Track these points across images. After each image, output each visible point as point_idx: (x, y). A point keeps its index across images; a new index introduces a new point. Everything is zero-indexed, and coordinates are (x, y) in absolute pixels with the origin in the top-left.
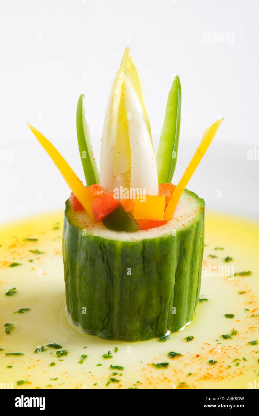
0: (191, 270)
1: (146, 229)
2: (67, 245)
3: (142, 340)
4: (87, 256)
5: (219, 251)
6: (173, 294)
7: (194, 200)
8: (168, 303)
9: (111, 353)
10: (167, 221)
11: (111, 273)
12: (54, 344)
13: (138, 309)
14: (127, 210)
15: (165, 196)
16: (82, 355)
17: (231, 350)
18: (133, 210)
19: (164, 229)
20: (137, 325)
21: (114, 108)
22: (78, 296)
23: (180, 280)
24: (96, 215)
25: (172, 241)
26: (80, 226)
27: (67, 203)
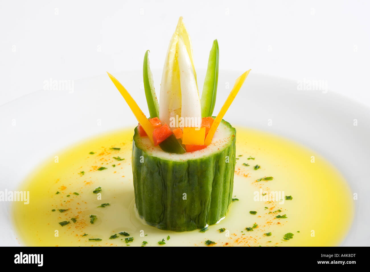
0: (224, 181)
1: (191, 152)
2: (134, 161)
3: (187, 231)
4: (148, 170)
5: (251, 160)
6: (211, 198)
7: (228, 129)
8: (207, 205)
9: (164, 241)
10: (207, 146)
11: (165, 183)
12: (124, 232)
13: (184, 209)
14: (177, 138)
15: (205, 128)
16: (144, 242)
17: (251, 240)
18: (182, 138)
19: (204, 152)
20: (183, 220)
21: (170, 62)
22: (142, 198)
23: (216, 189)
24: (155, 141)
25: (210, 161)
26: (143, 148)
27: (136, 130)
